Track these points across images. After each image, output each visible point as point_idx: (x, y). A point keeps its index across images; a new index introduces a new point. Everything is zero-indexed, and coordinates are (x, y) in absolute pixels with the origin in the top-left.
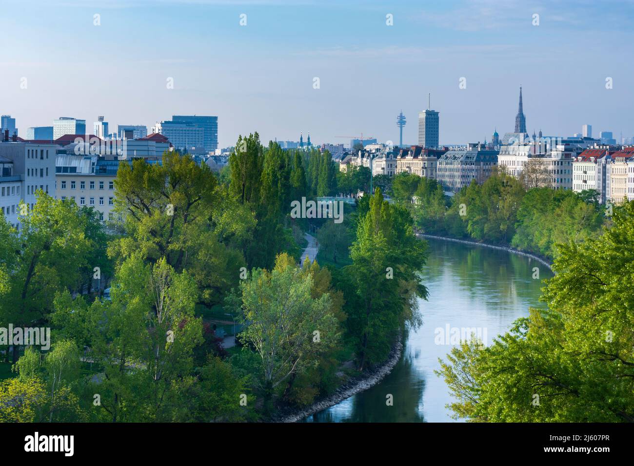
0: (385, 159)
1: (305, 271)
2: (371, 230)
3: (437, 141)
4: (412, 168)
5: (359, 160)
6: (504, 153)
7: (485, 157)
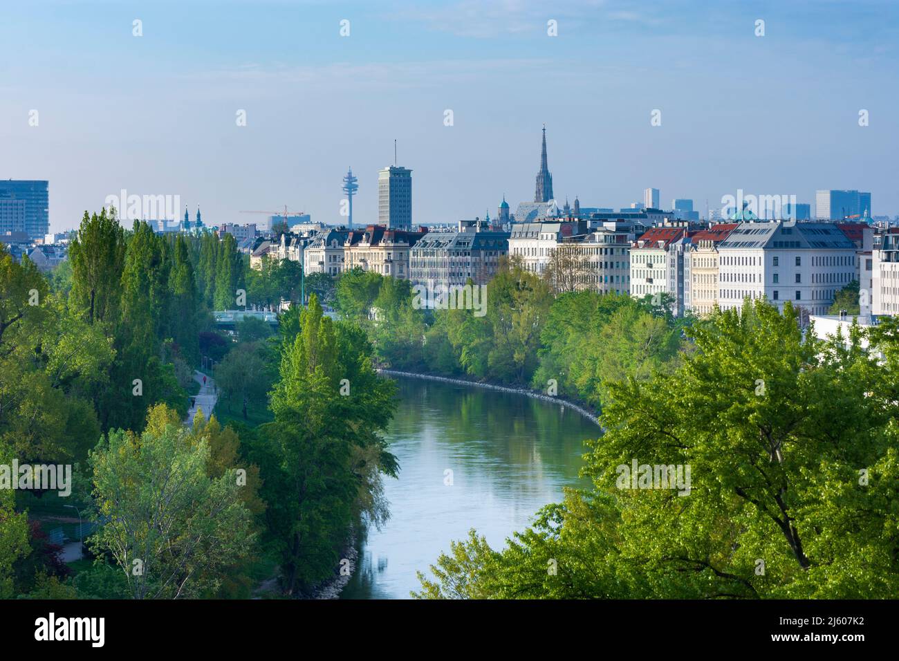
0: (324, 248)
1: (196, 434)
2: (303, 364)
3: (410, 216)
4: (368, 262)
5: (282, 250)
6: (518, 235)
7: (487, 242)
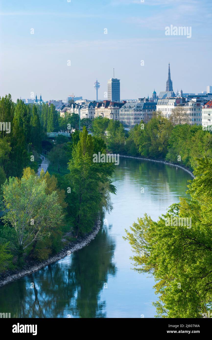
0: (88, 109)
1: (41, 178)
2: (81, 152)
3: (119, 97)
4: (104, 114)
5: (72, 110)
6: (160, 104)
7: (148, 106)
